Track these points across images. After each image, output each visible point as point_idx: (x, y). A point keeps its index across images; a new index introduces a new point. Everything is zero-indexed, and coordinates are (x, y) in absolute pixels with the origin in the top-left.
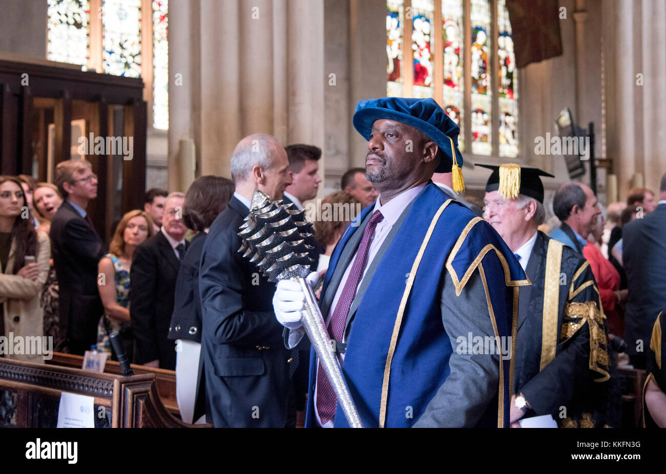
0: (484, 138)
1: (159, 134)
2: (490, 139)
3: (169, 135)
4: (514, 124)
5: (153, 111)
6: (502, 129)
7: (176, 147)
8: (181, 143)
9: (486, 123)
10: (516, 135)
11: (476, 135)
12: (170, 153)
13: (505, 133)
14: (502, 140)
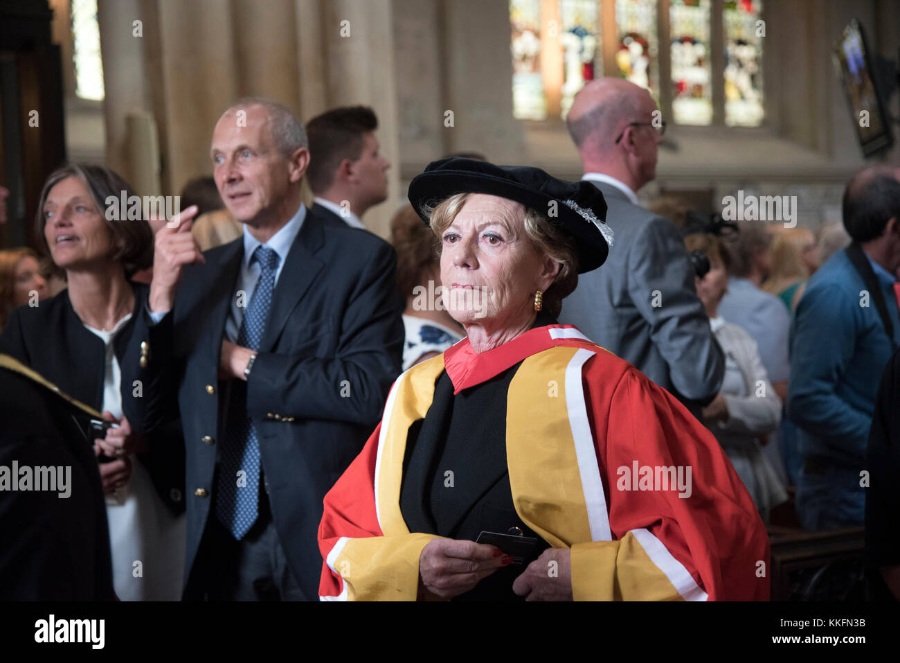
0: (697, 92)
1: (88, 107)
2: (708, 92)
3: (105, 108)
4: (756, 60)
5: (74, 65)
6: (731, 73)
7: (120, 128)
8: (130, 121)
9: (699, 63)
10: (760, 82)
11: (680, 86)
12: (109, 137)
13: (737, 79)
14: (731, 93)
